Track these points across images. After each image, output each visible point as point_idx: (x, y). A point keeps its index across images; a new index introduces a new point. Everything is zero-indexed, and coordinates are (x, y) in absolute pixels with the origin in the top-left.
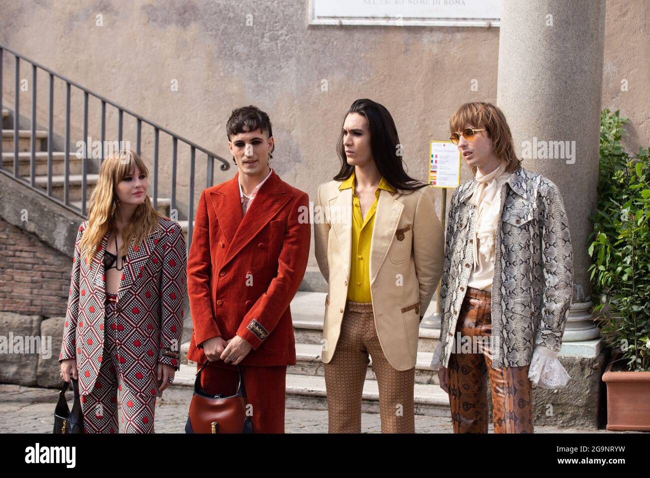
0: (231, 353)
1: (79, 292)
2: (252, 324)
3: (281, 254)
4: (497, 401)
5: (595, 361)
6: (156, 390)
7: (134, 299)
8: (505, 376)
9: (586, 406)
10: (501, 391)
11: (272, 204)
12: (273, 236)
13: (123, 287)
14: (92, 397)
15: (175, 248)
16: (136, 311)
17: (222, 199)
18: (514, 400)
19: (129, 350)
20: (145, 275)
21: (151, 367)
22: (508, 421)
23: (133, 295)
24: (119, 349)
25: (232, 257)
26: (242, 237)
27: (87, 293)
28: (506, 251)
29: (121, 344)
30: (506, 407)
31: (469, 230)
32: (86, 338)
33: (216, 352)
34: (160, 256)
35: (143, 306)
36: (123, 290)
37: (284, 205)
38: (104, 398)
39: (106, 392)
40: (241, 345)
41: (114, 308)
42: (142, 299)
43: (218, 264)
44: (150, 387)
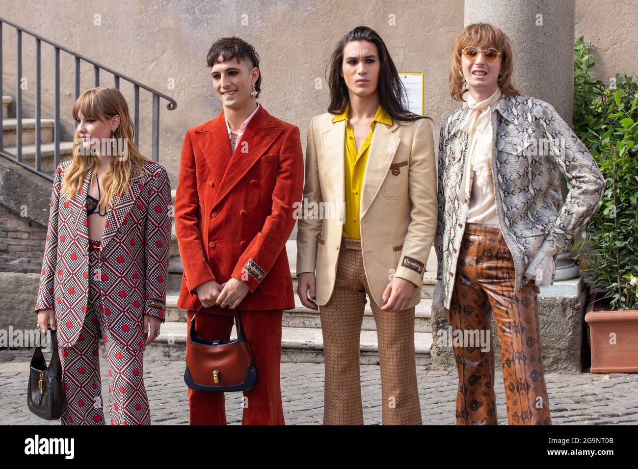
0: (228, 296)
1: (57, 238)
2: (248, 264)
3: (275, 191)
4: (504, 341)
5: (576, 300)
6: (143, 342)
7: (118, 247)
8: (510, 315)
9: (568, 348)
10: (507, 330)
11: (263, 138)
12: (265, 172)
13: (107, 234)
14: (74, 350)
15: (161, 194)
16: (120, 260)
17: (209, 138)
18: (522, 339)
19: (114, 301)
20: (130, 222)
21: (138, 319)
22: (517, 361)
23: (117, 243)
24: (104, 300)
25: (224, 196)
26: (233, 174)
27: (68, 239)
28: (503, 181)
29: (106, 295)
30: (514, 346)
31: (464, 163)
32: (68, 287)
33: (211, 296)
34: (146, 201)
35: (128, 254)
36: (107, 238)
37: (275, 139)
38: (87, 351)
39: (88, 344)
40: (238, 288)
41: (98, 256)
42: (127, 247)
43: (207, 205)
44: (137, 340)
